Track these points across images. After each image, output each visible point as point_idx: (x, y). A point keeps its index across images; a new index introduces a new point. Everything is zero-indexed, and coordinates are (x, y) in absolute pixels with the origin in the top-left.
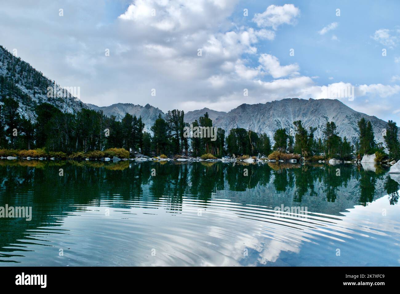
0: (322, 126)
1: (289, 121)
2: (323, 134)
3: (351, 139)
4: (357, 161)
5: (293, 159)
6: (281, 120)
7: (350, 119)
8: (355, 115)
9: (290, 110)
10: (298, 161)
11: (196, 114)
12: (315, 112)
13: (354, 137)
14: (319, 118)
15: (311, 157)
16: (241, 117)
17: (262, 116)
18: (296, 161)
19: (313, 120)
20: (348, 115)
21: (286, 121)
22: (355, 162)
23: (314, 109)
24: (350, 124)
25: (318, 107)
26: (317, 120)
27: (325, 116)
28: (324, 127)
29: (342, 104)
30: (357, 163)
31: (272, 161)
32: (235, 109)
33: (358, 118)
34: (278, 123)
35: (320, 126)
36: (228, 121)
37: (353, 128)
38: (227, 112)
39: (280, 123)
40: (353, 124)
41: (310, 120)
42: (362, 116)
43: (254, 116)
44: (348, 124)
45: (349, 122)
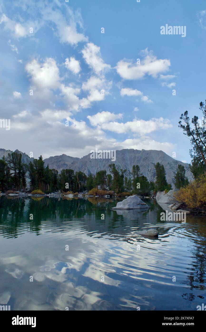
0: (151, 170)
1: (127, 166)
2: (152, 176)
3: (172, 180)
4: (153, 197)
5: (107, 195)
6: (121, 165)
7: (171, 165)
8: (174, 162)
9: (127, 158)
10: (111, 196)
11: (56, 159)
12: (146, 159)
13: (173, 179)
14: (149, 164)
15: (121, 193)
16: (91, 162)
17: (107, 162)
18: (109, 196)
19: (145, 166)
20: (169, 162)
21: (125, 165)
22: (152, 197)
23: (145, 157)
24: (171, 169)
25: (148, 156)
26: (147, 166)
27: (153, 162)
28: (152, 171)
29: (166, 154)
30: (153, 198)
31: (90, 196)
32: (86, 156)
33: (177, 165)
34: (118, 167)
35: (150, 170)
36: (80, 165)
37: (173, 172)
38: (80, 158)
39: (120, 167)
40: (173, 169)
41: (142, 166)
42: (179, 163)
43: (100, 161)
44: (169, 169)
45: (170, 167)
